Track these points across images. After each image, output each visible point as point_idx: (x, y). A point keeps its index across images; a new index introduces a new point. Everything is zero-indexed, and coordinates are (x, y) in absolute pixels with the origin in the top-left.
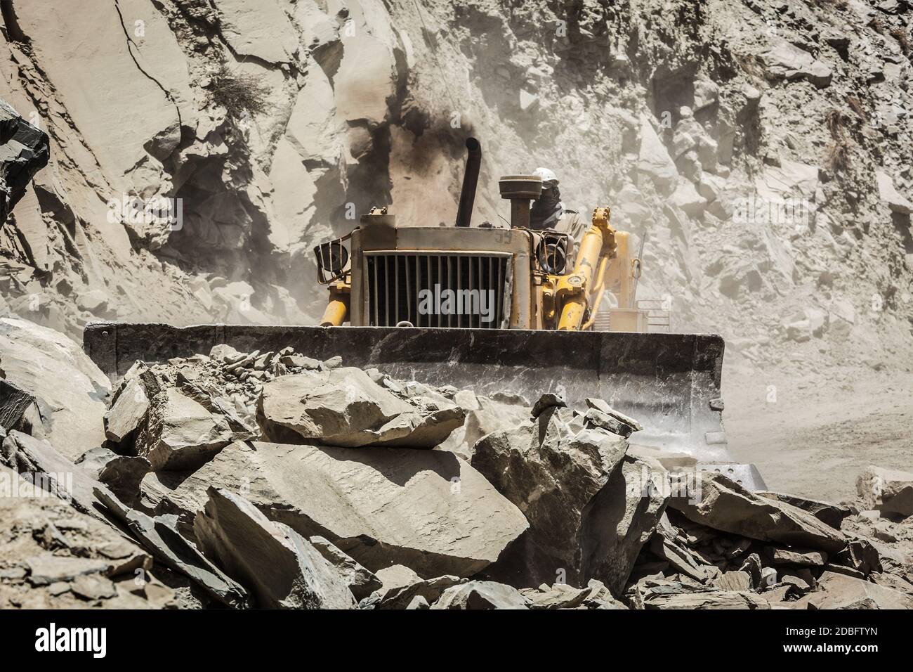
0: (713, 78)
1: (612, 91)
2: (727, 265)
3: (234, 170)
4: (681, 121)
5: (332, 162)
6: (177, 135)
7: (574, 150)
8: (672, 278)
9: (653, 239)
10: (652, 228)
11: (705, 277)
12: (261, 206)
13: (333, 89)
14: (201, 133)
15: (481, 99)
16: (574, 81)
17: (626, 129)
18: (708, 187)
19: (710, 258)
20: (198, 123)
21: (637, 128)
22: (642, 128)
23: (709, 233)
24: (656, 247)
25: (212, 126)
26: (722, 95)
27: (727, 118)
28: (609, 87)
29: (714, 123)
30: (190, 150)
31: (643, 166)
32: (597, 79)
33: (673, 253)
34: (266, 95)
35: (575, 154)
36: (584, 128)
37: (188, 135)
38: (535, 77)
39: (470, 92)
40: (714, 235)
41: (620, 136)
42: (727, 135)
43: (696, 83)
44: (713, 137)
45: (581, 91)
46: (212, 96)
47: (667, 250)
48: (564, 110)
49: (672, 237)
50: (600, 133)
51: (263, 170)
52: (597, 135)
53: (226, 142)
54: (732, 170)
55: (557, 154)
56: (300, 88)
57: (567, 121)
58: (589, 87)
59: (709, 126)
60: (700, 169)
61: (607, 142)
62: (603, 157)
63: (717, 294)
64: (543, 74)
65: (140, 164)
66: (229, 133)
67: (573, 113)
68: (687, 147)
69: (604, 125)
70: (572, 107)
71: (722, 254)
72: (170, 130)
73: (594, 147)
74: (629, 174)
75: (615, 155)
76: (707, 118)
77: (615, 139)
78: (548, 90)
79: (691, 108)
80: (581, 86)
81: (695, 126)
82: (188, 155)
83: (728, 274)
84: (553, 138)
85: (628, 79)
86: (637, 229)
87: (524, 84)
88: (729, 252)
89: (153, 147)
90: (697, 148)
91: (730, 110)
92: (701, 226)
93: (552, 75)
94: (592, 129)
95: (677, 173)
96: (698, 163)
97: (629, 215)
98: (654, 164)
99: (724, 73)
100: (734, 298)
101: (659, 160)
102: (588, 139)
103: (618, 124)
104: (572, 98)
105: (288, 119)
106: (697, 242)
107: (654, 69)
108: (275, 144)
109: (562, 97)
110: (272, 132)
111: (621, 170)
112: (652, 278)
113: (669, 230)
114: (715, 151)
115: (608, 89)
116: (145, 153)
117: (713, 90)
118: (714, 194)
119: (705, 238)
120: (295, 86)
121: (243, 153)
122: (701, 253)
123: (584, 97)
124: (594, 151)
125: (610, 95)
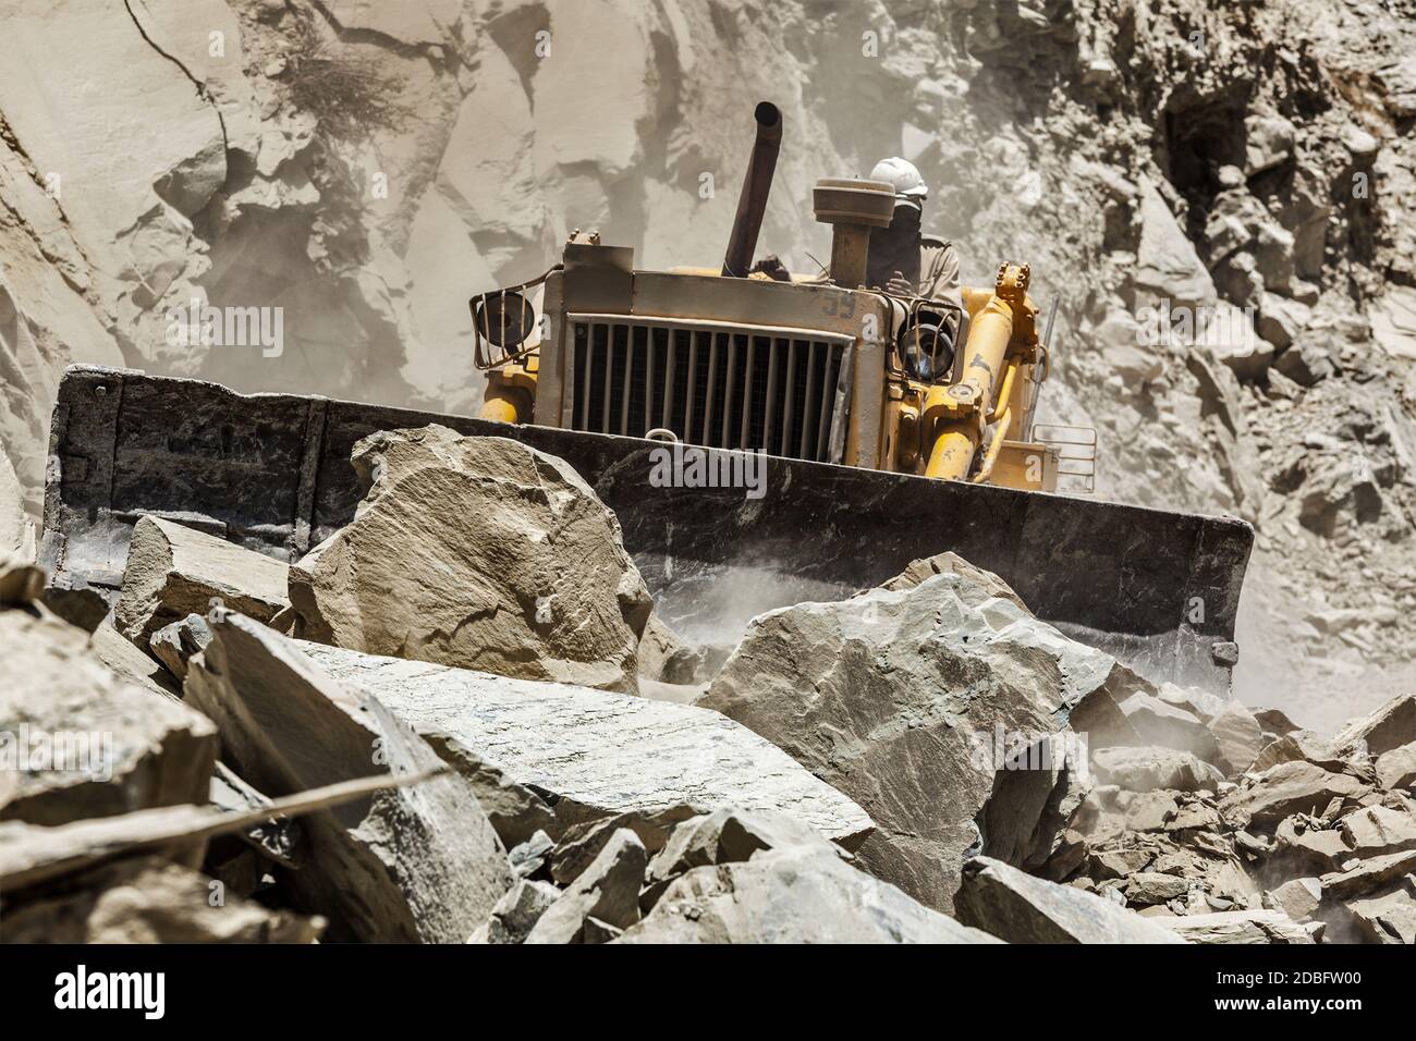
0: (1284, 111)
1: (1085, 130)
2: (1313, 471)
3: (332, 237)
4: (1222, 195)
5: (527, 233)
6: (220, 166)
7: (1009, 242)
8: (1205, 493)
9: (1166, 417)
10: (1164, 396)
11: (1271, 494)
12: (387, 310)
13: (531, 101)
14: (267, 162)
15: (826, 140)
16: (1010, 110)
17: (1112, 203)
18: (1275, 323)
19: (1280, 459)
20: (260, 144)
21: (1133, 203)
22: (1144, 202)
23: (1278, 411)
24: (1173, 433)
25: (288, 150)
26: (1303, 145)
27: (1313, 189)
28: (1078, 122)
29: (1285, 200)
30: (247, 196)
31: (1144, 277)
32: (1053, 105)
33: (1206, 446)
34: (395, 93)
35: (1011, 249)
36: (1031, 198)
37: (240, 166)
38: (933, 98)
39: (804, 128)
40: (1289, 414)
41: (1100, 217)
42: (1311, 224)
43: (1250, 121)
44: (1286, 226)
45: (1024, 131)
46: (288, 93)
47: (1195, 438)
48: (989, 163)
49: (1204, 415)
50: (1062, 211)
51: (393, 247)
52: (1056, 214)
53: (316, 183)
54: (1323, 290)
55: (975, 249)
56: (464, 94)
57: (995, 186)
58: (1038, 122)
59: (1276, 205)
60: (1259, 287)
61: (1075, 227)
62: (1067, 257)
63: (1295, 528)
64: (947, 94)
65: (146, 220)
66: (321, 164)
67: (1007, 171)
68: (1233, 245)
69: (1069, 195)
70: (1006, 160)
71: (1303, 451)
72: (205, 156)
73: (1048, 237)
74: (1120, 291)
75: (1091, 255)
76: (1272, 188)
77: (1091, 224)
78: (956, 125)
79: (1242, 169)
80: (1023, 118)
81: (1249, 204)
82: (240, 206)
83: (1315, 489)
84: (968, 217)
85: (1115, 106)
86: (1134, 397)
87: (910, 113)
88: (1318, 447)
89: (171, 188)
90: (1253, 247)
91: (1318, 173)
92: (1263, 398)
93: (967, 95)
94: (1046, 202)
95: (1214, 291)
96: (1256, 277)
97: (1119, 371)
98: (1168, 273)
99: (1306, 105)
100: (1328, 536)
101: (1177, 265)
102: (1039, 223)
103: (1096, 193)
104: (1007, 143)
105: (441, 152)
106: (1255, 428)
107: (1168, 91)
108: (415, 200)
109: (985, 139)
110: (409, 176)
111: (1103, 283)
112: (1165, 492)
113: (1198, 401)
114: (1289, 252)
115: (1076, 126)
116: (154, 199)
117: (1284, 134)
118: (1289, 337)
119: (1269, 421)
120: (455, 90)
121: (349, 204)
122: (1263, 449)
123: (1029, 141)
124: (1048, 243)
125: (1080, 138)
